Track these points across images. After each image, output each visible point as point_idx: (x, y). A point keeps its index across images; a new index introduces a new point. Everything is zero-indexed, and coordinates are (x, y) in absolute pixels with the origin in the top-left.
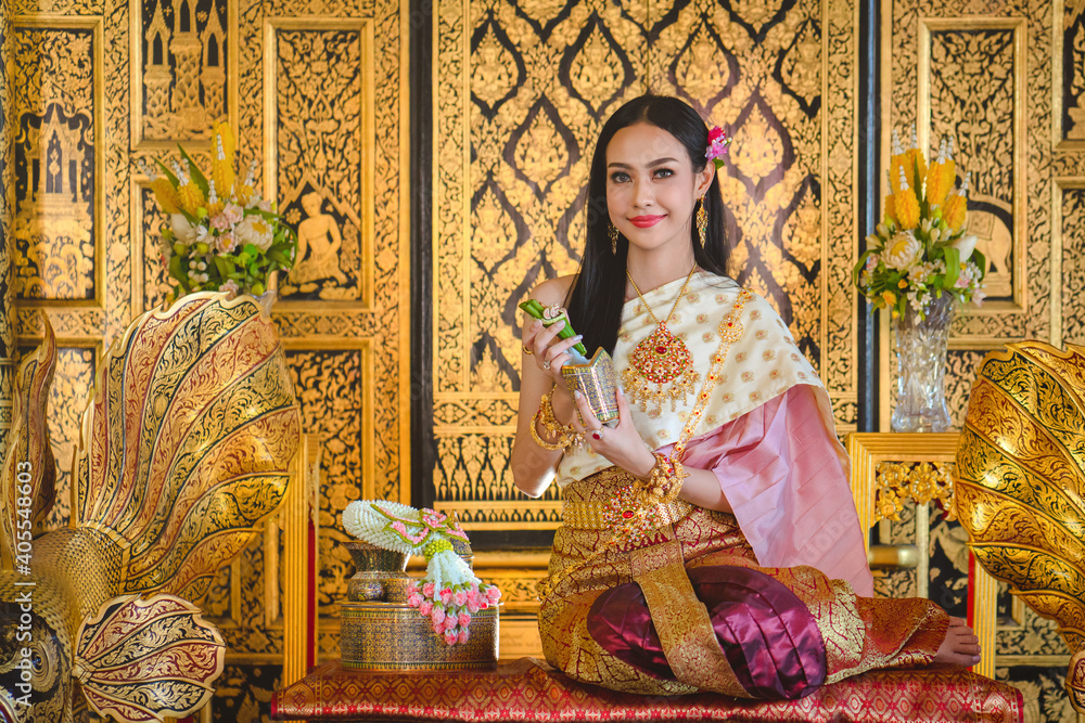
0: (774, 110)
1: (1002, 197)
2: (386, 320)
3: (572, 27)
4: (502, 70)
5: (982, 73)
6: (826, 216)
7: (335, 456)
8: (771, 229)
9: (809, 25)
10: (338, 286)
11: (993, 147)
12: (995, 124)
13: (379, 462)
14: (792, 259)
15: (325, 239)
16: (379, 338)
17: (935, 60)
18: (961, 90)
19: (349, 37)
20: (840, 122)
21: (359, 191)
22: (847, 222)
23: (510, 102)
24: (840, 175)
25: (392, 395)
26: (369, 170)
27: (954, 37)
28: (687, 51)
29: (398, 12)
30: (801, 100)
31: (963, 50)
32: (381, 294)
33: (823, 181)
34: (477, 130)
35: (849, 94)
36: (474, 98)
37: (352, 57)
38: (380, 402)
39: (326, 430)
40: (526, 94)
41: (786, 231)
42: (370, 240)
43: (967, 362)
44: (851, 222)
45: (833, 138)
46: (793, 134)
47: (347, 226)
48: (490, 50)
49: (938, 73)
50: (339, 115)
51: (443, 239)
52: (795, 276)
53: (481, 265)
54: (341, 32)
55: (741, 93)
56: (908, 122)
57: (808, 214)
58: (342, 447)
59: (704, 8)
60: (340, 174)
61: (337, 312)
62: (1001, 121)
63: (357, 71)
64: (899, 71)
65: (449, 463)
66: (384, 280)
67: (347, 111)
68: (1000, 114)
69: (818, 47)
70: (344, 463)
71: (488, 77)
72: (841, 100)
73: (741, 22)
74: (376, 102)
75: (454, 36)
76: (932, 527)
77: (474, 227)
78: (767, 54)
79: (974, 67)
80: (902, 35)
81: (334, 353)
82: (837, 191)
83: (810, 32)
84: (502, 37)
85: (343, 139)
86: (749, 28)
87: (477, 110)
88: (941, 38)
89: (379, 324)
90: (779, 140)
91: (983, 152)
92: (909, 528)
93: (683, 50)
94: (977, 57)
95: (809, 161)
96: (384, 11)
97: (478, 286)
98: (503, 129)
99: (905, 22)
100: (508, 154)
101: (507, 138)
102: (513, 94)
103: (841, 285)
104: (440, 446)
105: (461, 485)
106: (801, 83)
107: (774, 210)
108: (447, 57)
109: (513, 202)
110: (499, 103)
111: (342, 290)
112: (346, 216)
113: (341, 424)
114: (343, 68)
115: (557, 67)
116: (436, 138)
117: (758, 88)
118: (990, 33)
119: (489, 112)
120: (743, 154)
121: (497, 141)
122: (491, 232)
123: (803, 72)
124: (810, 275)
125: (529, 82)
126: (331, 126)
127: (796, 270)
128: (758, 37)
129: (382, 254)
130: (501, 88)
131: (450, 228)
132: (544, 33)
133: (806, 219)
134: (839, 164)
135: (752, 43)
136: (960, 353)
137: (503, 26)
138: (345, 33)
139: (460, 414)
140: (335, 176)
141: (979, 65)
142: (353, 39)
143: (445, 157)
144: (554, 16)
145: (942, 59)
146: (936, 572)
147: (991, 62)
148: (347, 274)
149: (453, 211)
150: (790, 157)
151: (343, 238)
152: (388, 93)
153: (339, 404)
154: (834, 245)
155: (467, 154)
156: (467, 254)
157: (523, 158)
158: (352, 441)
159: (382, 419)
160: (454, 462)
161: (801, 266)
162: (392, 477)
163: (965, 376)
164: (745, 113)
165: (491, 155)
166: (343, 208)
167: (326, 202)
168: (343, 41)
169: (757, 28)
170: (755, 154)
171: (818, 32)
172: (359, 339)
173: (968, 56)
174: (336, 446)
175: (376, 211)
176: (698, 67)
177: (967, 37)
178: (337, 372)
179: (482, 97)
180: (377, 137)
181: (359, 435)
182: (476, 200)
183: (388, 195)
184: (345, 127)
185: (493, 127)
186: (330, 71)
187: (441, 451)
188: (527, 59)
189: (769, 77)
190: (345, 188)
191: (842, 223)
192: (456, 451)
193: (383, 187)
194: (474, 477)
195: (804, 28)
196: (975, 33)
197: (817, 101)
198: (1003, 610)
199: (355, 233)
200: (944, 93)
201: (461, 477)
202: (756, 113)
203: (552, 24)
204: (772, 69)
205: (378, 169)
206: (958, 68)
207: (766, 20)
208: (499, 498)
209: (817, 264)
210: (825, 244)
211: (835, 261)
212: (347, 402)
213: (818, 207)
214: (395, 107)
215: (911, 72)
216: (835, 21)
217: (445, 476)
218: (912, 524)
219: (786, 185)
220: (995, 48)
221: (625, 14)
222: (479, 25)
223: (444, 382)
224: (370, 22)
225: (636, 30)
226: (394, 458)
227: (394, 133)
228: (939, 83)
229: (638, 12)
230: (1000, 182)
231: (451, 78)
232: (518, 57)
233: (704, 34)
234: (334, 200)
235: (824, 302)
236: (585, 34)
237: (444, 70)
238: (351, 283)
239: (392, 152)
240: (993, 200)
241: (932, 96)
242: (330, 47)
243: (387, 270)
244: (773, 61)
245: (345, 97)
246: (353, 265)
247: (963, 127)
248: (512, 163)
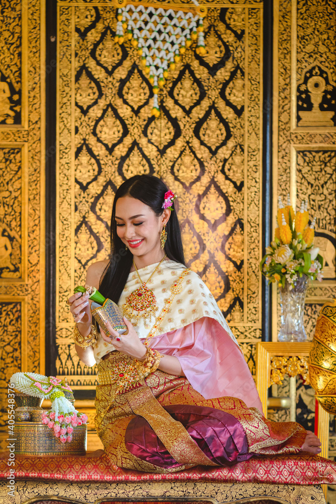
0: (222, 187)
1: (331, 231)
2: (34, 288)
3: (124, 147)
4: (90, 167)
5: (321, 171)
6: (246, 238)
7: (8, 354)
8: (220, 244)
9: (238, 147)
10: (10, 271)
11: (326, 206)
12: (327, 195)
13: (29, 357)
14: (230, 259)
15: (4, 249)
16: (30, 296)
17: (299, 165)
18: (311, 179)
19: (16, 151)
20: (253, 193)
21: (20, 225)
22: (256, 241)
23: (94, 183)
24: (253, 219)
25: (36, 324)
26: (25, 215)
27: (308, 154)
28: (180, 159)
29: (40, 140)
30: (234, 183)
31: (312, 159)
32: (31, 275)
33: (245, 222)
34: (78, 196)
35: (257, 180)
36: (77, 181)
37: (17, 161)
38: (30, 327)
39: (4, 341)
40: (102, 180)
41: (227, 246)
42: (26, 249)
43: (314, 309)
44: (259, 242)
45: (250, 201)
46: (230, 199)
47: (15, 243)
48: (84, 158)
49: (300, 171)
50: (11, 189)
51: (61, 249)
52: (232, 267)
53: (80, 261)
54: (12, 149)
55: (205, 180)
56: (285, 193)
57: (238, 238)
58: (11, 349)
59: (187, 138)
60: (11, 217)
61: (10, 284)
62: (330, 194)
63: (20, 168)
64: (282, 170)
65: (64, 357)
66: (32, 268)
67: (15, 187)
68: (330, 190)
69: (243, 157)
70: (12, 357)
71: (84, 171)
72: (253, 183)
73: (205, 145)
74: (29, 183)
75: (66, 151)
76: (297, 389)
77: (76, 243)
78: (218, 161)
79: (317, 168)
80: (283, 153)
81: (8, 304)
82: (252, 227)
83: (238, 150)
84: (90, 151)
85: (13, 200)
86: (209, 148)
87: (78, 186)
88: (301, 154)
89: (30, 290)
90: (224, 202)
91: (322, 209)
92: (286, 389)
93: (178, 159)
94: (319, 163)
95: (238, 212)
96: (33, 139)
97: (78, 271)
98: (90, 196)
99: (284, 146)
100: (93, 208)
101: (92, 200)
102: (95, 179)
103: (254, 272)
104: (59, 349)
105: (69, 368)
106: (234, 175)
107: (222, 235)
108: (63, 161)
109: (95, 231)
110: (88, 184)
111: (12, 273)
112: (14, 238)
113: (11, 338)
114: (13, 167)
115: (117, 166)
116: (58, 200)
117: (214, 177)
118: (325, 152)
119: (84, 188)
120: (206, 209)
121: (87, 202)
122: (85, 245)
123: (235, 169)
124: (239, 267)
125: (103, 174)
126: (7, 194)
127: (232, 265)
128: (214, 153)
129: (31, 256)
130: (89, 176)
131: (65, 244)
132: (110, 150)
133: (237, 240)
134: (252, 213)
135: (211, 155)
136: (311, 305)
137: (90, 146)
138: (14, 149)
139: (69, 333)
140: (9, 218)
141: (319, 167)
142: (18, 152)
143: (63, 209)
144: (115, 142)
145: (302, 164)
146: (299, 411)
147: (326, 165)
148: (14, 265)
149: (66, 235)
150: (229, 210)
151: (13, 248)
152: (35, 178)
153: (10, 328)
154: (250, 253)
155: (73, 207)
156: (73, 256)
157: (100, 210)
158: (17, 346)
159: (32, 335)
160: (66, 357)
161: (234, 263)
162: (36, 364)
163: (313, 316)
164: (208, 189)
165: (85, 208)
166: (13, 234)
167: (4, 231)
168: (13, 153)
169: (213, 148)
170: (212, 209)
171: (243, 150)
172: (20, 297)
173: (315, 163)
174: (9, 349)
175: (29, 236)
176: (185, 167)
177: (314, 154)
178: (9, 313)
179: (80, 181)
180: (29, 199)
181: (20, 343)
182: (77, 230)
183: (35, 227)
184: (14, 194)
185: (86, 195)
186: (6, 168)
187: (60, 351)
188: (102, 162)
189: (219, 172)
190: (14, 224)
191: (254, 242)
192: (67, 351)
193: (32, 224)
194: (76, 364)
195: (236, 149)
196: (317, 152)
197: (242, 184)
198: (332, 429)
199: (18, 245)
200: (303, 181)
201: (69, 364)
202: (213, 189)
203: (114, 145)
204: (220, 168)
205: (30, 215)
206: (309, 168)
207: (218, 145)
208: (88, 374)
209: (242, 262)
210: (246, 252)
211: (251, 260)
212: (14, 327)
213: (242, 234)
214: (38, 185)
215: (286, 170)
216: (251, 146)
217: (62, 364)
218: (287, 388)
219: (227, 224)
220: (327, 159)
221: (149, 141)
222: (79, 146)
223: (61, 318)
224: (26, 144)
225: (155, 149)
226: (37, 355)
227: (37, 198)
228: (301, 176)
229: (156, 140)
230: (330, 223)
231: (65, 172)
232: (98, 162)
233: (188, 151)
234: (8, 229)
235: (245, 280)
236: (131, 150)
237: (62, 168)
238: (17, 270)
239: (36, 207)
240: (327, 232)
241: (297, 182)
242: (7, 156)
243: (34, 264)
244: (221, 164)
245: (14, 180)
246: (17, 261)
247: (312, 197)
248: (95, 212)
